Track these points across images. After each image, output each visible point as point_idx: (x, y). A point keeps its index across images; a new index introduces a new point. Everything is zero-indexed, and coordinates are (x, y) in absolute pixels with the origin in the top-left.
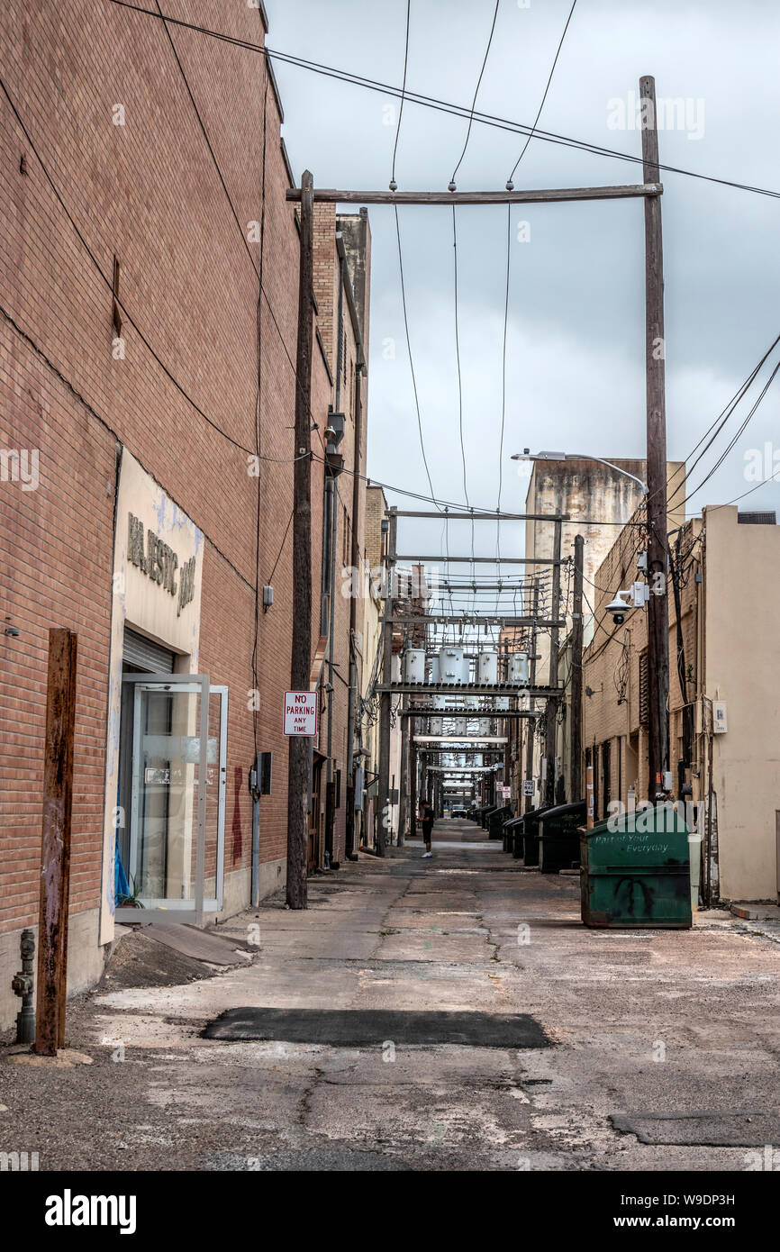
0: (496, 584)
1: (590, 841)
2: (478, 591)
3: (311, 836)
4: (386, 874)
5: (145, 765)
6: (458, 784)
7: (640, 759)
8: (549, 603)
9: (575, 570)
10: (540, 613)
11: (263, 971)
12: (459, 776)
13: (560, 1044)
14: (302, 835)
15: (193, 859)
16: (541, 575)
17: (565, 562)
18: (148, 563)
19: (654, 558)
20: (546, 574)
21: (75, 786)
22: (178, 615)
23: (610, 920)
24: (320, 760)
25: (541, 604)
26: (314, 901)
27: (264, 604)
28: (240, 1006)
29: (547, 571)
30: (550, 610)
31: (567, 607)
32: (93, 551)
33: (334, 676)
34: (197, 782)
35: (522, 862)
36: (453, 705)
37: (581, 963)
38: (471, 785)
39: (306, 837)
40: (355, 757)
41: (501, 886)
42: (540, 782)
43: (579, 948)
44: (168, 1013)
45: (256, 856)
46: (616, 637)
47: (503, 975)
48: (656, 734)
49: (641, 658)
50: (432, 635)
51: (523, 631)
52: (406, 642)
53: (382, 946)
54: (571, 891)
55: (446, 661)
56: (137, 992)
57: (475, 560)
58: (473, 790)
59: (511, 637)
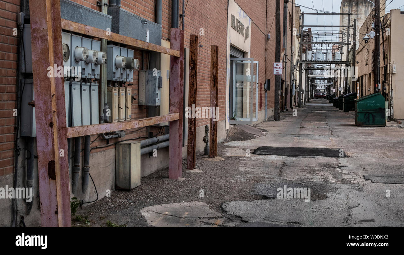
0: (331, 33)
1: (358, 103)
2: (326, 35)
3: (281, 102)
4: (301, 112)
5: (236, 82)
6: (320, 88)
7: (372, 80)
8: (346, 38)
9: (354, 28)
10: (344, 41)
11: (269, 137)
12: (321, 86)
13: (349, 156)
14: (278, 101)
15: (250, 107)
16: (344, 30)
17: (351, 26)
18: (237, 27)
19: (376, 24)
20: (345, 30)
21: (219, 88)
22: (245, 42)
23: (363, 124)
24: (283, 81)
25: (344, 38)
26: (282, 119)
27: (268, 39)
28: (263, 146)
29: (346, 29)
30: (346, 40)
31: (351, 39)
32: (222, 24)
33: (287, 59)
34: (250, 87)
35: (338, 109)
36: (319, 67)
37: (355, 135)
38: (324, 88)
39: (280, 102)
40: (292, 81)
41: (333, 115)
42: (343, 87)
43: (354, 131)
44: (244, 148)
45: (266, 107)
46: (365, 47)
47: (334, 138)
48: (376, 73)
49: (372, 53)
50: (313, 47)
51: (339, 46)
52: (306, 49)
53: (300, 131)
54: (352, 116)
55: (317, 54)
56: (235, 142)
57: (326, 26)
58: (324, 90)
59: (335, 48)
